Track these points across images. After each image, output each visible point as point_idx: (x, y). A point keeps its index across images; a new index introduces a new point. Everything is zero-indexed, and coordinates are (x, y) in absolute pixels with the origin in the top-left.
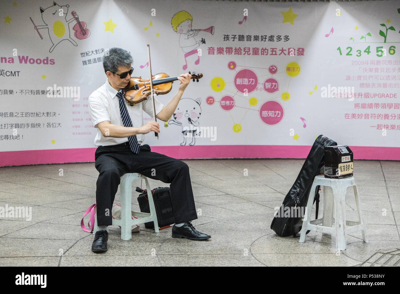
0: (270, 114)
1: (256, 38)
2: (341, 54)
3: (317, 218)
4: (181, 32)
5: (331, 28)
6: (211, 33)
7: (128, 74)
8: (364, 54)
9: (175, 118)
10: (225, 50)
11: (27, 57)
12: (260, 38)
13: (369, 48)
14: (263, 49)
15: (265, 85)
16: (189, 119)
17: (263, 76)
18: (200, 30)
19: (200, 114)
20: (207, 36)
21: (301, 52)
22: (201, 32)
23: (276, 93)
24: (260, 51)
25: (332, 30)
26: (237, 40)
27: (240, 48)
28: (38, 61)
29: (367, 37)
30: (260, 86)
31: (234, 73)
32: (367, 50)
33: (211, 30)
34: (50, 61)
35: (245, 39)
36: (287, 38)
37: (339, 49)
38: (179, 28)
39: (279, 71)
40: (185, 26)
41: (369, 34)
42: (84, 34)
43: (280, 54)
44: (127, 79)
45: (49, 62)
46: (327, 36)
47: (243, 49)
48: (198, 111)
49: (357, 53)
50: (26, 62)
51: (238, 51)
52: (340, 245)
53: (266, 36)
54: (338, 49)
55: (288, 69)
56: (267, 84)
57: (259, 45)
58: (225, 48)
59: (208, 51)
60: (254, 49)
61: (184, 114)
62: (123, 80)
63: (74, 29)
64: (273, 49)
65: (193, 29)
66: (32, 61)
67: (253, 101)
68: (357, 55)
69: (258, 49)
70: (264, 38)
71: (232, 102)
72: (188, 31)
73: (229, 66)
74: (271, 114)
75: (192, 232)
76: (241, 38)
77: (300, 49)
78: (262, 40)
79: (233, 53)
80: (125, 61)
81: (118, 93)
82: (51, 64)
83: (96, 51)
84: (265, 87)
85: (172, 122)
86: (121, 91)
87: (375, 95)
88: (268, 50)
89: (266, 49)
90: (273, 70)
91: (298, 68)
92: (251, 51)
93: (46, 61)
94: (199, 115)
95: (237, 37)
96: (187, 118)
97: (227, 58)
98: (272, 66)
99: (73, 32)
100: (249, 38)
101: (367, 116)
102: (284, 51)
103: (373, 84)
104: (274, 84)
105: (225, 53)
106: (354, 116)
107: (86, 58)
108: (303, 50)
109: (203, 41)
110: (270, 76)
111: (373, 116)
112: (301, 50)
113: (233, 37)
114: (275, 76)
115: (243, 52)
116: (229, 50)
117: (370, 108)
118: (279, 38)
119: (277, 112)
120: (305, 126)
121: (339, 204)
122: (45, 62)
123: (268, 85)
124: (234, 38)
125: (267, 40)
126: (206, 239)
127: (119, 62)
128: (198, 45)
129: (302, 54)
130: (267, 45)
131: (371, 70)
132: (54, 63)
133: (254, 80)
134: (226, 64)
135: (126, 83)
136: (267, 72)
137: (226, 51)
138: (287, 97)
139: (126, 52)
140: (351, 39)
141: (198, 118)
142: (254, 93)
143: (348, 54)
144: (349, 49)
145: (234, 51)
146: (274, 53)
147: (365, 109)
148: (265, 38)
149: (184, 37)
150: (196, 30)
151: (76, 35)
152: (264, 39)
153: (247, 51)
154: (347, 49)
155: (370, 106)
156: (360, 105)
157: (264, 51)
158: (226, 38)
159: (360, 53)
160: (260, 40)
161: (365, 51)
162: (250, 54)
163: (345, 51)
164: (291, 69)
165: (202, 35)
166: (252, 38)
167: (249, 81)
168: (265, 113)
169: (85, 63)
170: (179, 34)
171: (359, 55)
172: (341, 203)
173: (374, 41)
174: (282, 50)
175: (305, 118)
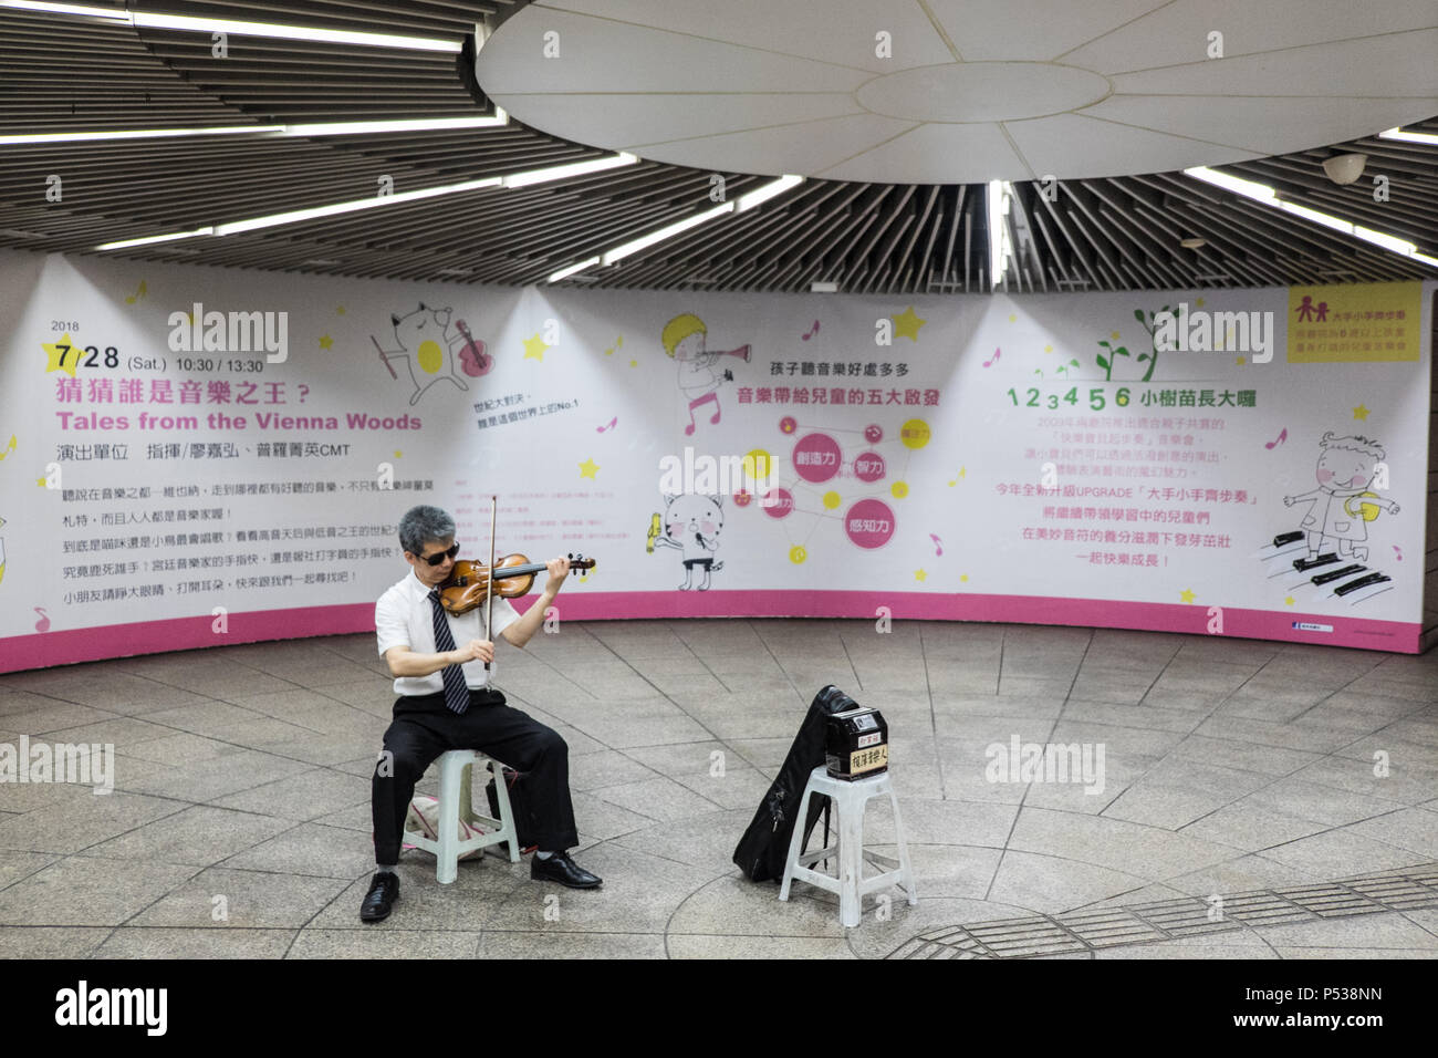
0: (867, 526)
1: (839, 369)
2: (1016, 403)
3: (825, 847)
4: (683, 357)
5: (995, 349)
6: (745, 358)
7: (446, 557)
8: (1064, 405)
9: (669, 534)
10: (773, 393)
11: (365, 416)
12: (847, 368)
13: (1074, 391)
14: (852, 391)
15: (856, 465)
16: (699, 537)
17: (852, 447)
18: (721, 353)
19: (721, 525)
20: (735, 364)
21: (933, 398)
22: (723, 357)
23: (880, 484)
24: (846, 396)
25: (998, 354)
26: (798, 372)
27: (805, 389)
28: (388, 424)
29: (1072, 368)
30: (846, 468)
31: (792, 441)
32: (1071, 396)
33: (744, 352)
34: (413, 421)
35: (817, 370)
36: (903, 369)
37: (1012, 392)
38: (677, 350)
39: (886, 436)
40: (691, 345)
41: (1075, 363)
42: (481, 367)
43: (888, 403)
44: (444, 565)
45: (410, 424)
46: (987, 364)
47: (811, 392)
48: (715, 519)
49: (1049, 402)
50: (362, 426)
51: (801, 396)
52: (850, 914)
53: (859, 365)
54: (1009, 393)
55: (906, 434)
56: (860, 464)
57: (846, 382)
58: (773, 388)
59: (737, 396)
60: (833, 391)
61: (687, 526)
62: (435, 567)
63: (461, 355)
64: (874, 391)
65: (707, 350)
66: (376, 424)
67: (832, 500)
68: (1050, 407)
69: (842, 391)
70: (854, 369)
71: (787, 500)
72: (698, 356)
73: (783, 425)
74: (869, 526)
75: (568, 870)
76: (808, 368)
77: (930, 391)
78: (851, 373)
79: (791, 399)
80: (436, 532)
81: (431, 593)
82: (413, 428)
83: (506, 399)
84: (856, 470)
85: (663, 542)
86: (436, 589)
87: (1086, 491)
88: (862, 393)
89: (858, 392)
90: (873, 435)
91: (925, 431)
92: (829, 397)
93: (404, 423)
94: (718, 529)
95: (800, 366)
96: (694, 534)
97: (776, 411)
98: (872, 427)
99: (459, 362)
100: (824, 369)
101: (1069, 534)
102: (898, 397)
103: (1083, 468)
104: (875, 464)
105: (773, 400)
106: (1042, 533)
107: (485, 415)
108: (937, 393)
109: (729, 376)
110: (867, 447)
111: (1083, 534)
112: (932, 394)
113: (790, 366)
114: (877, 448)
115: (811, 398)
116: (783, 394)
117: (1076, 517)
118: (887, 369)
119: (882, 522)
120: (939, 552)
121: (848, 834)
122: (402, 424)
123: (864, 467)
124: (793, 369)
125: (862, 372)
126: (595, 886)
127: (424, 535)
128: (717, 384)
129: (935, 403)
130: (861, 382)
131: (1078, 438)
132: (419, 426)
133: (833, 455)
134: (777, 421)
135: (445, 574)
136: (862, 440)
137: (777, 395)
138: (901, 492)
139: (442, 513)
140: (1038, 371)
141: (717, 533)
142: (834, 484)
143: (1031, 404)
144: (1033, 394)
145: (792, 395)
146: (876, 400)
147: (1065, 520)
148: (858, 369)
149: (687, 367)
150: (713, 353)
151: (465, 369)
152: (855, 372)
153: (819, 395)
154: (1029, 392)
155: (1077, 513)
156: (1055, 511)
157: (855, 395)
158: (777, 368)
159: (1055, 402)
160: (847, 372)
161: (1067, 398)
162: (825, 402)
163: (1024, 398)
164: (913, 434)
165: (726, 363)
166: (831, 370)
167: (824, 458)
168: (856, 524)
169: (482, 423)
170: (678, 362)
171: (1053, 405)
172: (852, 832)
173: (1084, 378)
174: (894, 395)
175: (939, 536)
